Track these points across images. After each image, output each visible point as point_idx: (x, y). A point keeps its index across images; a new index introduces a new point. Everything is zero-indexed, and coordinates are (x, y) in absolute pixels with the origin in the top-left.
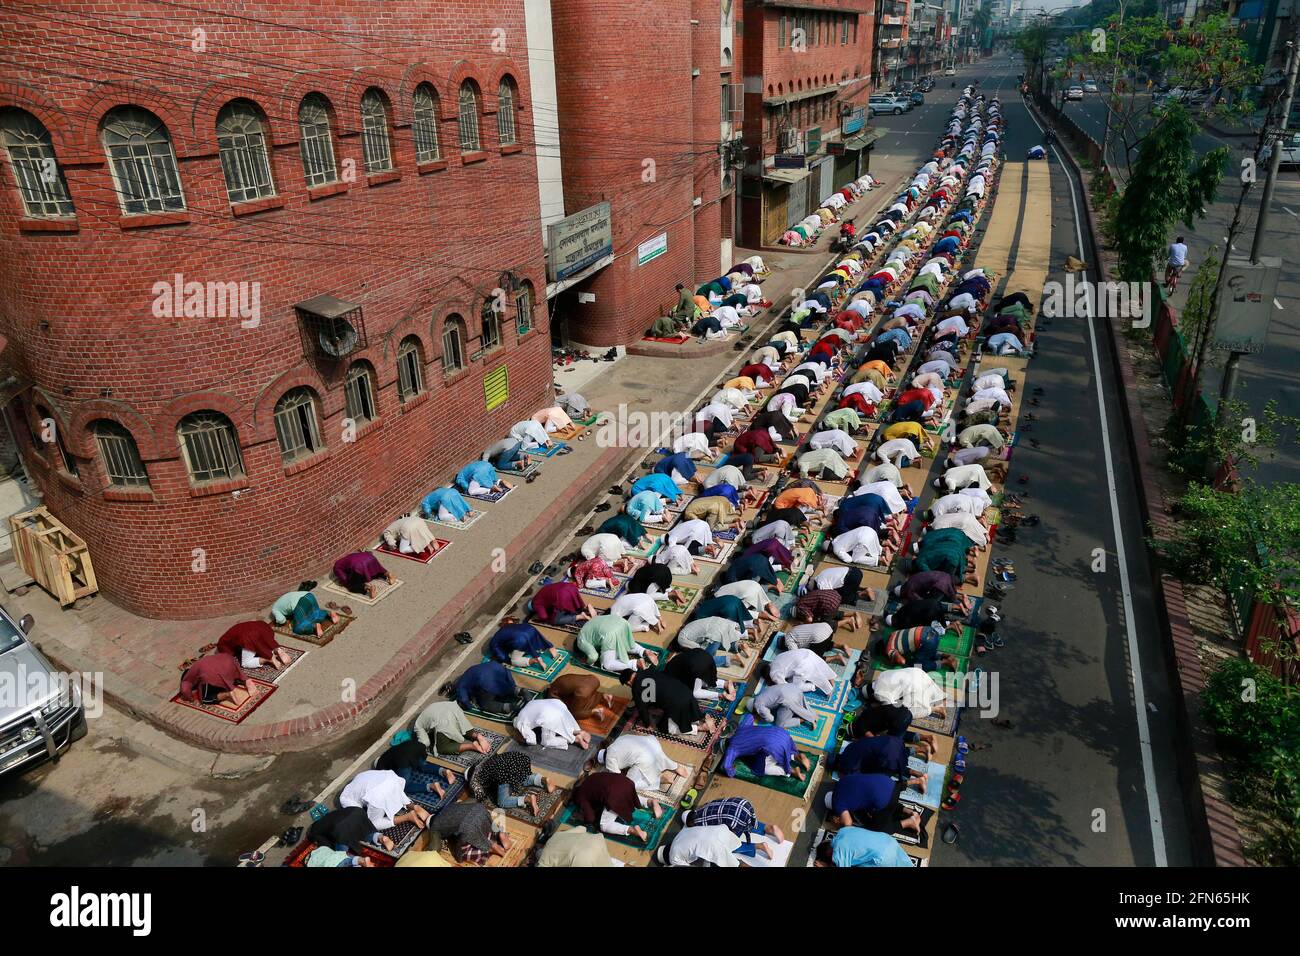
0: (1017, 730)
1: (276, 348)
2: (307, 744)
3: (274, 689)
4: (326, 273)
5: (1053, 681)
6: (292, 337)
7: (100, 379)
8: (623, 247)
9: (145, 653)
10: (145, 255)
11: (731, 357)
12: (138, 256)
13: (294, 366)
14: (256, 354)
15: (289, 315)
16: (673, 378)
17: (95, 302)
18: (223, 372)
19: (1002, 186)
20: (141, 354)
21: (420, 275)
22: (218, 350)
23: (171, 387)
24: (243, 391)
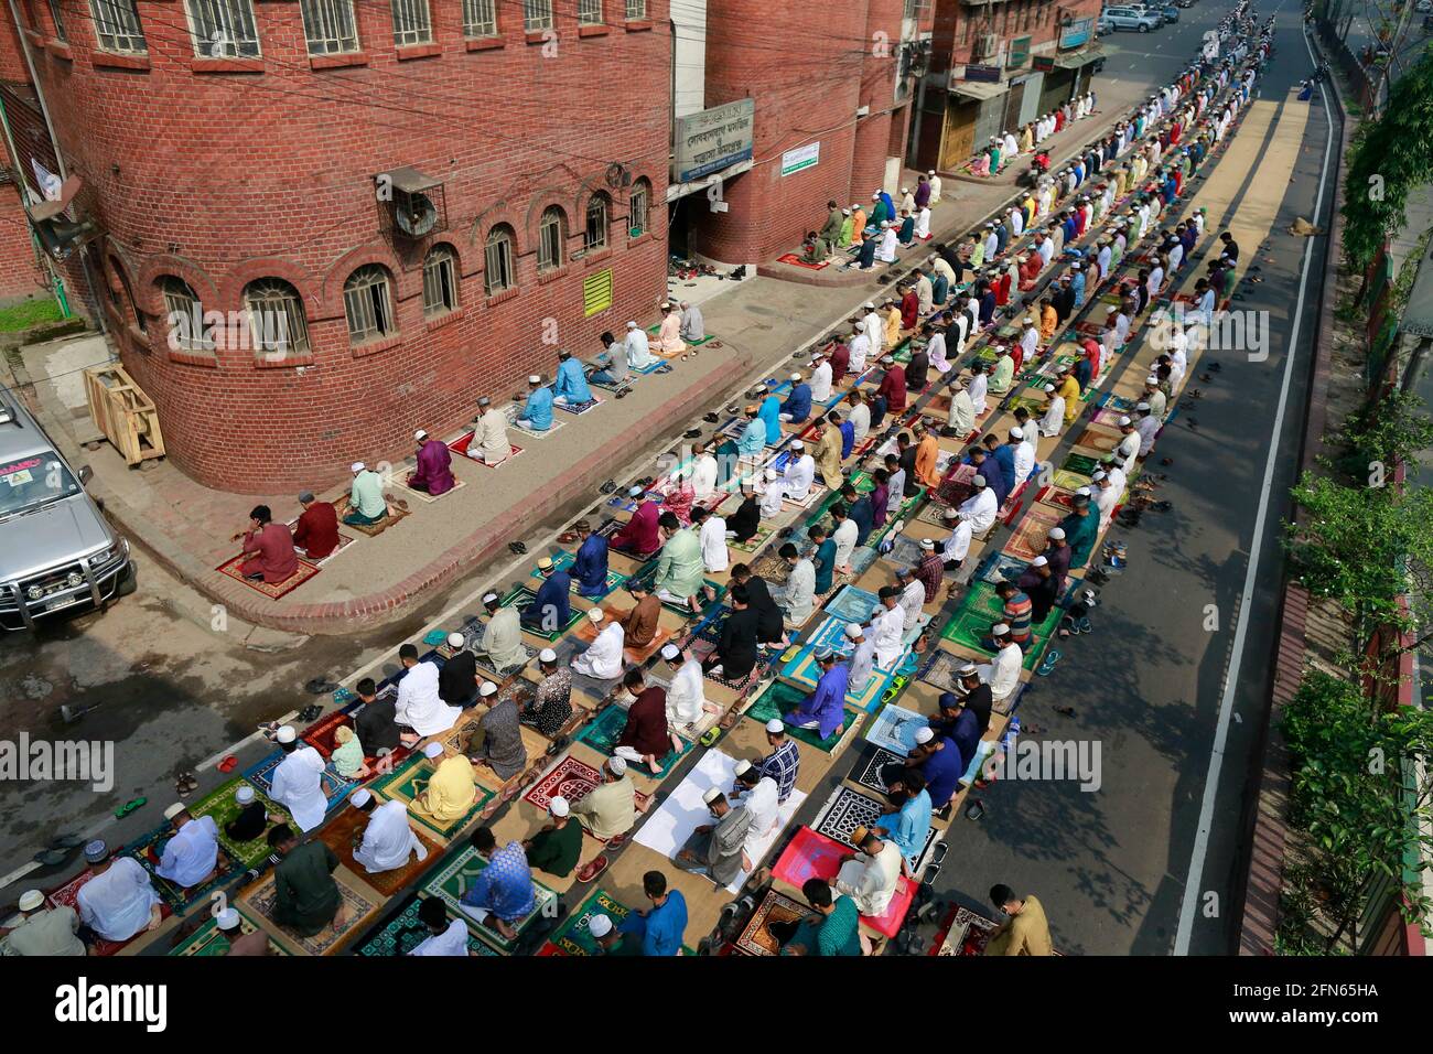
0: (1081, 720)
1: (350, 219)
2: (341, 630)
3: (317, 572)
4: (409, 144)
5: (1136, 677)
6: (368, 209)
7: (169, 233)
8: (765, 152)
9: (201, 521)
10: (219, 103)
11: (871, 290)
12: (209, 103)
13: (369, 241)
14: (329, 223)
15: (365, 185)
16: (802, 306)
17: (165, 150)
18: (293, 239)
19: (1243, 129)
20: (209, 209)
21: (519, 157)
22: (286, 214)
23: (238, 248)
24: (312, 262)
